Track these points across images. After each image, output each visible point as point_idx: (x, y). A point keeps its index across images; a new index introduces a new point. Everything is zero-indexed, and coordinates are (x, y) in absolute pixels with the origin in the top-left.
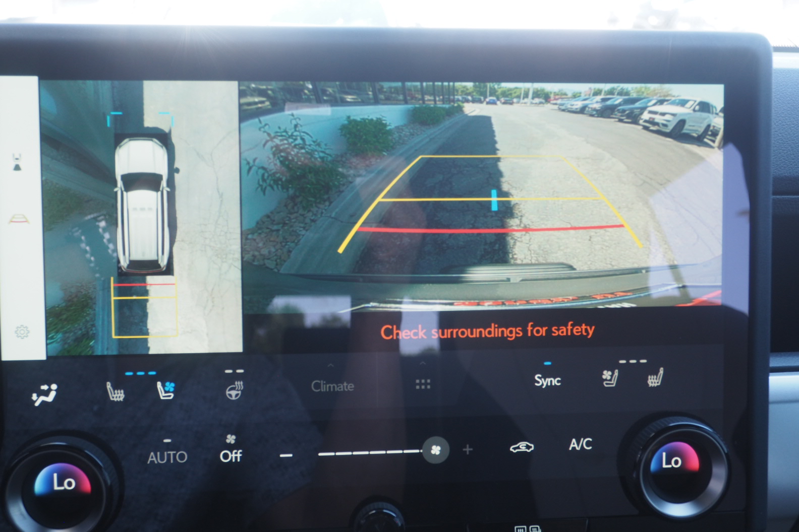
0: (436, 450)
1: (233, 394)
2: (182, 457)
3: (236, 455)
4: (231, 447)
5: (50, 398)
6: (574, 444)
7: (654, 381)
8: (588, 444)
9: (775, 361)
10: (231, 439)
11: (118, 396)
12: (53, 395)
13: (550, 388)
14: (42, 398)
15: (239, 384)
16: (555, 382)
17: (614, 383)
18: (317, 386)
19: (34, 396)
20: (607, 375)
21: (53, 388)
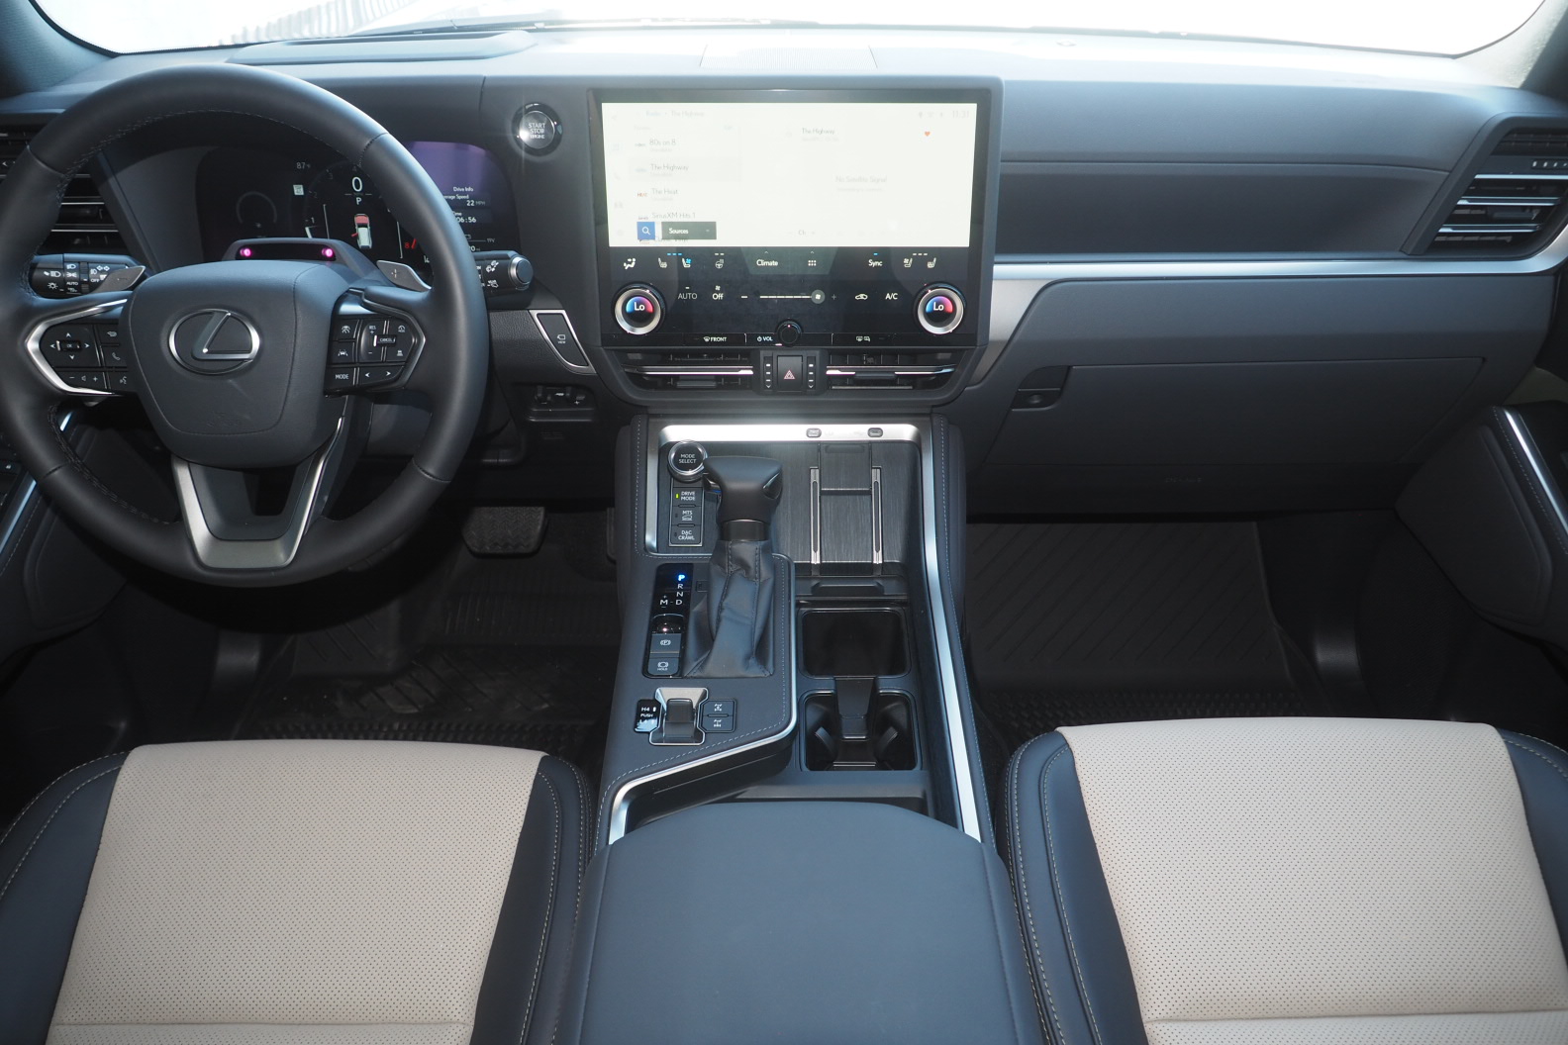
0: (818, 297)
1: (719, 266)
2: (694, 296)
3: (720, 296)
4: (718, 292)
5: (632, 266)
6: (888, 296)
7: (931, 265)
8: (895, 296)
9: (997, 258)
10: (718, 288)
11: (664, 265)
12: (633, 264)
13: (876, 267)
14: (629, 266)
15: (722, 261)
16: (879, 264)
17: (910, 266)
18: (760, 263)
19: (625, 264)
20: (906, 261)
21: (634, 260)
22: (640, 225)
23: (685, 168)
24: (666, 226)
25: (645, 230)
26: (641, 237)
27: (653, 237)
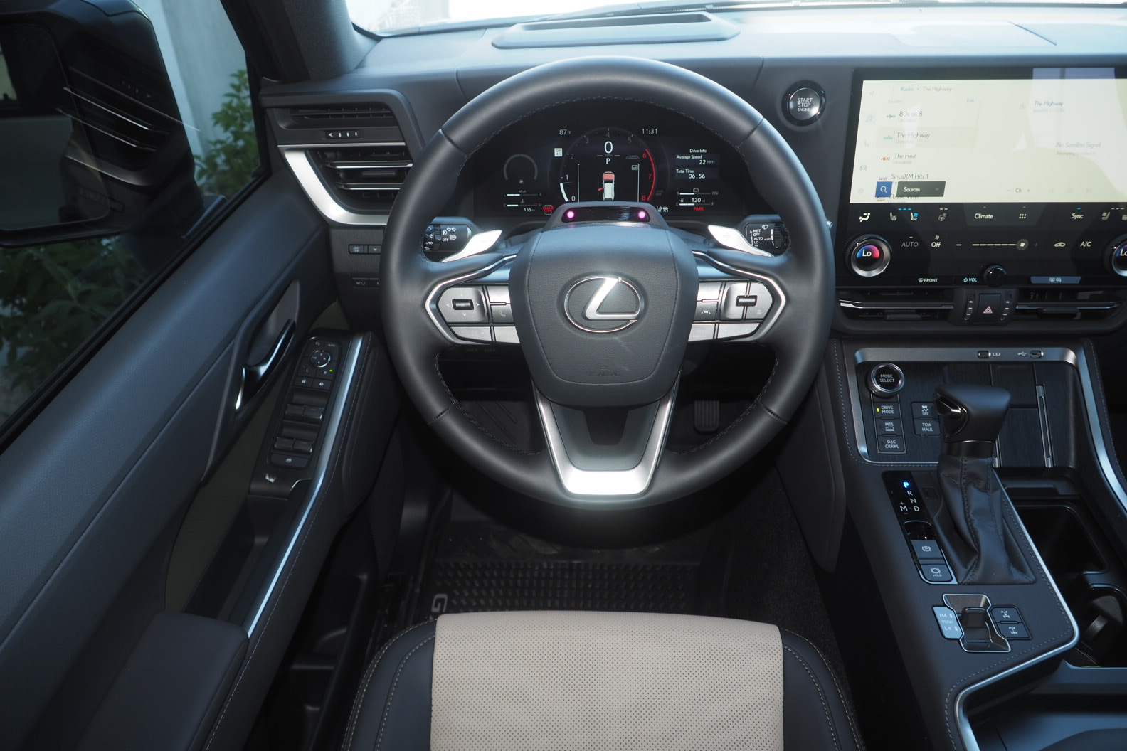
0: (1022, 245)
1: (941, 219)
2: (916, 244)
3: (938, 244)
4: (936, 241)
5: (867, 219)
6: (1083, 244)
7: (1125, 218)
8: (1089, 244)
11: (894, 218)
12: (868, 217)
13: (1078, 219)
14: (864, 219)
15: (945, 215)
16: (1081, 217)
17: (1107, 218)
18: (977, 216)
19: (861, 218)
21: (869, 214)
22: (879, 185)
23: (927, 136)
24: (901, 185)
25: (883, 189)
26: (879, 194)
27: (888, 195)
